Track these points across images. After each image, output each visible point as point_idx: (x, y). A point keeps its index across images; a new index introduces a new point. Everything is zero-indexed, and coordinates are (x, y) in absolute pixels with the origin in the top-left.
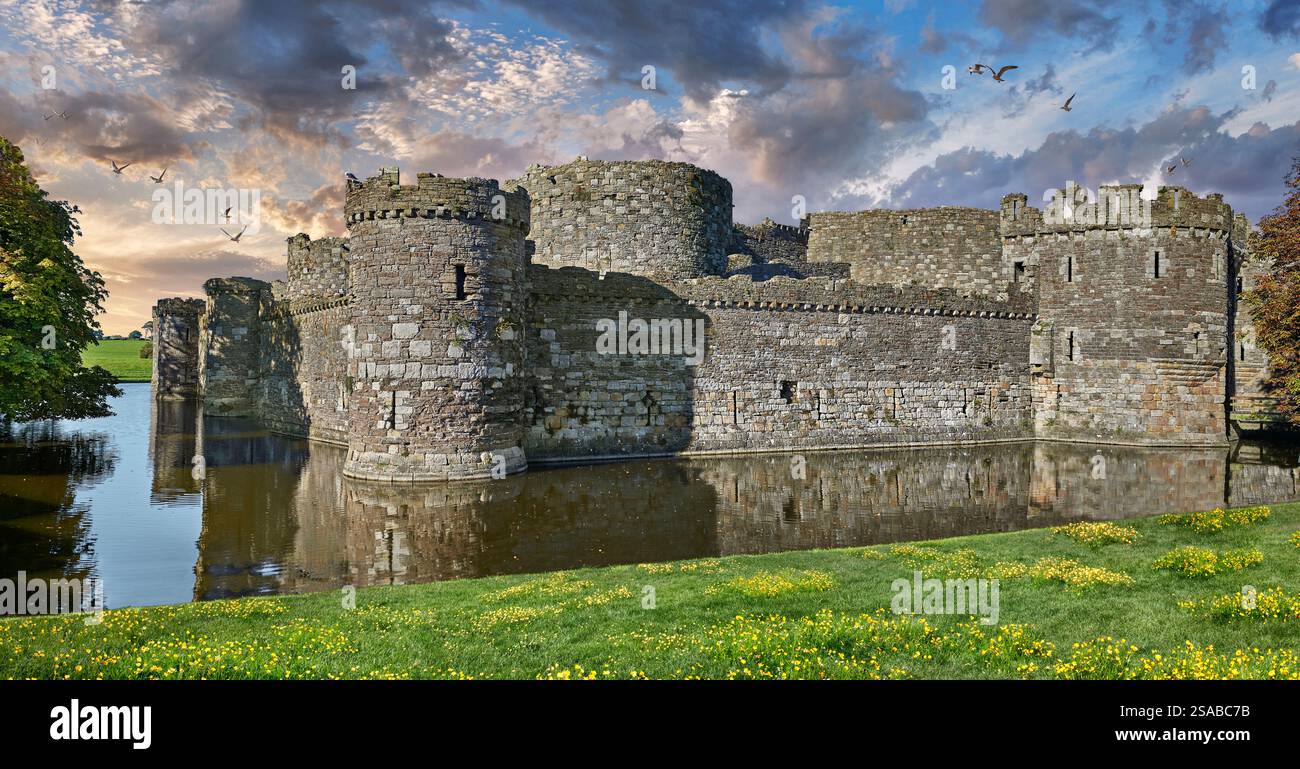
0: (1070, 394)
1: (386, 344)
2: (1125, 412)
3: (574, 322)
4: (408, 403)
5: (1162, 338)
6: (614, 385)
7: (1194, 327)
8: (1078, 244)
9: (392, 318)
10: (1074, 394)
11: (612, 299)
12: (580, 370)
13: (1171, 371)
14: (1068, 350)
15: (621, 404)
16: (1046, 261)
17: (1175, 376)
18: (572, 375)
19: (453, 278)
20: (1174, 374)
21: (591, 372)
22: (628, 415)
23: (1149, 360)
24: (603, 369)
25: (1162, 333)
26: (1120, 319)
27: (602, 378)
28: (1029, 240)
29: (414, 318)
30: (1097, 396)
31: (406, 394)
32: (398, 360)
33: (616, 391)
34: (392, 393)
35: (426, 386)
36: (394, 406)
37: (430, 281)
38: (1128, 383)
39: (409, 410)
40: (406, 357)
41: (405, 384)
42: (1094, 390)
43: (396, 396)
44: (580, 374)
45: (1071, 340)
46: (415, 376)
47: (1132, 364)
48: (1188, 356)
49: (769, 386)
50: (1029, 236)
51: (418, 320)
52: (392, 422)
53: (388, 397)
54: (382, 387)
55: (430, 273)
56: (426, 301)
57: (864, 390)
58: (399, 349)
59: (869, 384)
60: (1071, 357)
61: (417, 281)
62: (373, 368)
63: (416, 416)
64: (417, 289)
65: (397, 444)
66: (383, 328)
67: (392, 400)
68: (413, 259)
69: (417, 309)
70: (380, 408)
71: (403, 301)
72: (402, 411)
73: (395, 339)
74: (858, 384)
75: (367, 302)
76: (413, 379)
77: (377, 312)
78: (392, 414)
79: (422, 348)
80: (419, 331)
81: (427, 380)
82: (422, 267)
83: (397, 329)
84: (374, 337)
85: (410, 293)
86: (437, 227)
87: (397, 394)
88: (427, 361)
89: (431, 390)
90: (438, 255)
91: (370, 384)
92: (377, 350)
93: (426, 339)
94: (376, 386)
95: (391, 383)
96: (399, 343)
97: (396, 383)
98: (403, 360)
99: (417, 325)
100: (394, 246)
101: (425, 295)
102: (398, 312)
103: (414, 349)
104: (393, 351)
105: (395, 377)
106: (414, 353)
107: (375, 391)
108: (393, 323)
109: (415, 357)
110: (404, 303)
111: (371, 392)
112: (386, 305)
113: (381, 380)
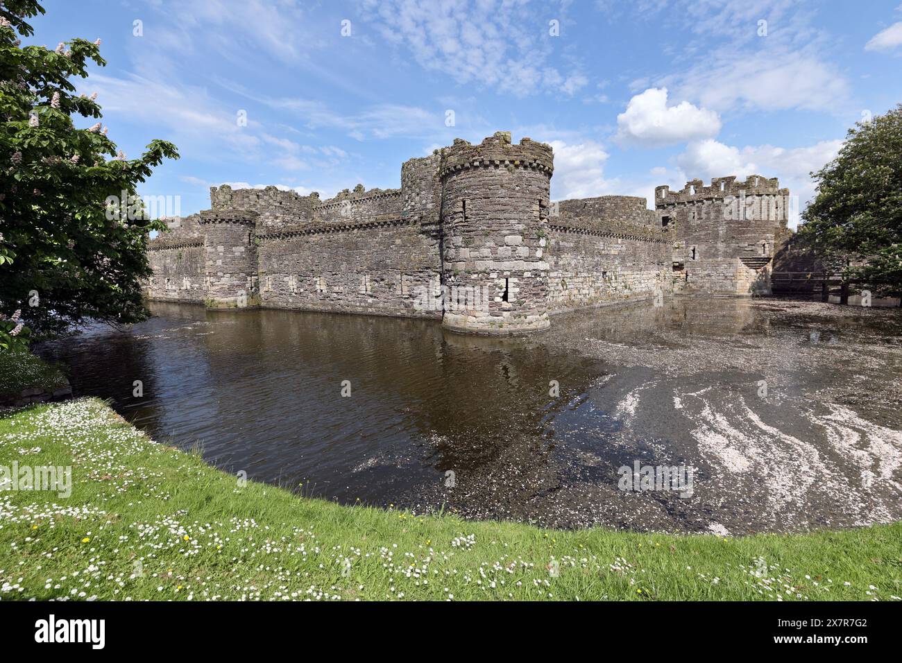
0: (693, 274)
1: (500, 248)
2: (724, 281)
4: (518, 285)
5: (746, 247)
7: (763, 242)
8: (698, 207)
9: (505, 232)
10: (695, 275)
14: (692, 255)
16: (681, 215)
17: (750, 265)
23: (738, 258)
25: (746, 245)
26: (722, 240)
28: (671, 206)
29: (520, 232)
30: (709, 275)
31: (516, 280)
32: (509, 258)
34: (506, 280)
35: (527, 274)
36: (507, 287)
37: (527, 209)
38: (726, 269)
39: (517, 290)
40: (515, 257)
41: (514, 274)
42: (706, 272)
45: (694, 251)
46: (520, 269)
47: (729, 260)
48: (760, 255)
49: (599, 274)
50: (671, 204)
51: (522, 234)
52: (505, 298)
53: (503, 282)
54: (498, 276)
55: (528, 204)
56: (526, 222)
57: (623, 275)
58: (510, 252)
59: (626, 273)
60: (694, 258)
61: (520, 209)
62: (491, 264)
63: (520, 293)
64: (521, 214)
65: (509, 311)
66: (499, 238)
67: (505, 284)
68: (519, 195)
69: (521, 227)
70: (497, 289)
71: (512, 222)
72: (513, 291)
73: (507, 246)
74: (622, 273)
75: (484, 221)
76: (519, 271)
77: (493, 228)
78: (506, 293)
79: (523, 251)
80: (523, 240)
81: (527, 271)
82: (524, 199)
83: (508, 239)
84: (492, 244)
85: (517, 216)
86: (532, 175)
87: (509, 280)
88: (526, 260)
89: (529, 278)
90: (532, 192)
91: (489, 274)
92: (494, 252)
93: (526, 246)
94: (493, 275)
95: (505, 273)
96: (510, 248)
97: (509, 273)
98: (513, 259)
99: (521, 237)
100: (505, 185)
101: (525, 218)
102: (509, 228)
103: (519, 252)
104: (506, 253)
105: (508, 269)
106: (519, 255)
107: (494, 279)
108: (505, 235)
109: (520, 257)
110: (514, 223)
111: (489, 279)
112: (501, 223)
113: (497, 271)
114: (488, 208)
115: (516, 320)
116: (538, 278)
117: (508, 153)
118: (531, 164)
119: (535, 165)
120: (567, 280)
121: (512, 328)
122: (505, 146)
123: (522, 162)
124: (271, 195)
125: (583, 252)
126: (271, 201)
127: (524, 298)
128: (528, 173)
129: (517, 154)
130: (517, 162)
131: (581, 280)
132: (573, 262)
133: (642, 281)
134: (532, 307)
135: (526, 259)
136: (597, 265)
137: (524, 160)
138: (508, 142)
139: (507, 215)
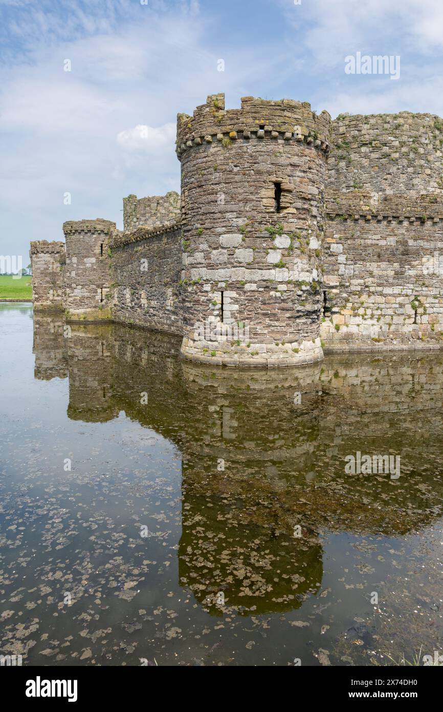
1: (214, 252)
3: (358, 237)
4: (236, 301)
6: (387, 290)
9: (219, 230)
11: (390, 219)
12: (362, 278)
15: (394, 306)
18: (355, 281)
19: (272, 193)
21: (369, 280)
22: (399, 315)
24: (380, 277)
27: (379, 285)
29: (239, 229)
31: (234, 294)
32: (225, 265)
33: (390, 295)
34: (220, 293)
35: (249, 288)
36: (222, 304)
37: (252, 197)
39: (236, 307)
40: (232, 263)
41: (231, 286)
43: (224, 296)
44: (362, 281)
46: (240, 279)
51: (241, 231)
52: (221, 317)
53: (217, 297)
54: (212, 288)
55: (252, 189)
56: (249, 214)
58: (226, 256)
61: (240, 197)
62: (204, 273)
63: (240, 312)
64: (241, 204)
66: (212, 239)
67: (221, 299)
68: (237, 178)
69: (241, 222)
70: (210, 305)
71: (228, 215)
72: (230, 308)
73: (223, 248)
75: (198, 217)
76: (238, 282)
77: (207, 225)
78: (222, 309)
79: (246, 255)
80: (243, 240)
81: (250, 282)
82: (246, 184)
83: (224, 239)
84: (204, 246)
85: (235, 208)
86: (259, 148)
87: (225, 294)
89: (253, 291)
90: (259, 173)
91: (202, 285)
92: (207, 257)
93: (249, 247)
94: (207, 287)
95: (220, 285)
96: (226, 251)
97: (223, 285)
98: (229, 266)
99: (241, 236)
100: (220, 167)
101: (248, 209)
102: (225, 225)
103: (239, 256)
104: (221, 258)
105: (223, 280)
106: (239, 260)
107: (207, 292)
108: (220, 234)
109: (240, 263)
110: (230, 216)
111: (202, 292)
112: (214, 219)
113: (211, 282)
114: (200, 200)
115: (233, 348)
116: (271, 293)
117: (219, 123)
118: (255, 133)
119: (261, 132)
121: (227, 359)
122: (216, 114)
123: (240, 132)
124: (172, 201)
126: (171, 208)
127: (247, 318)
128: (250, 147)
129: (233, 122)
130: (234, 134)
134: (260, 332)
135: (249, 266)
137: (241, 128)
138: (219, 108)
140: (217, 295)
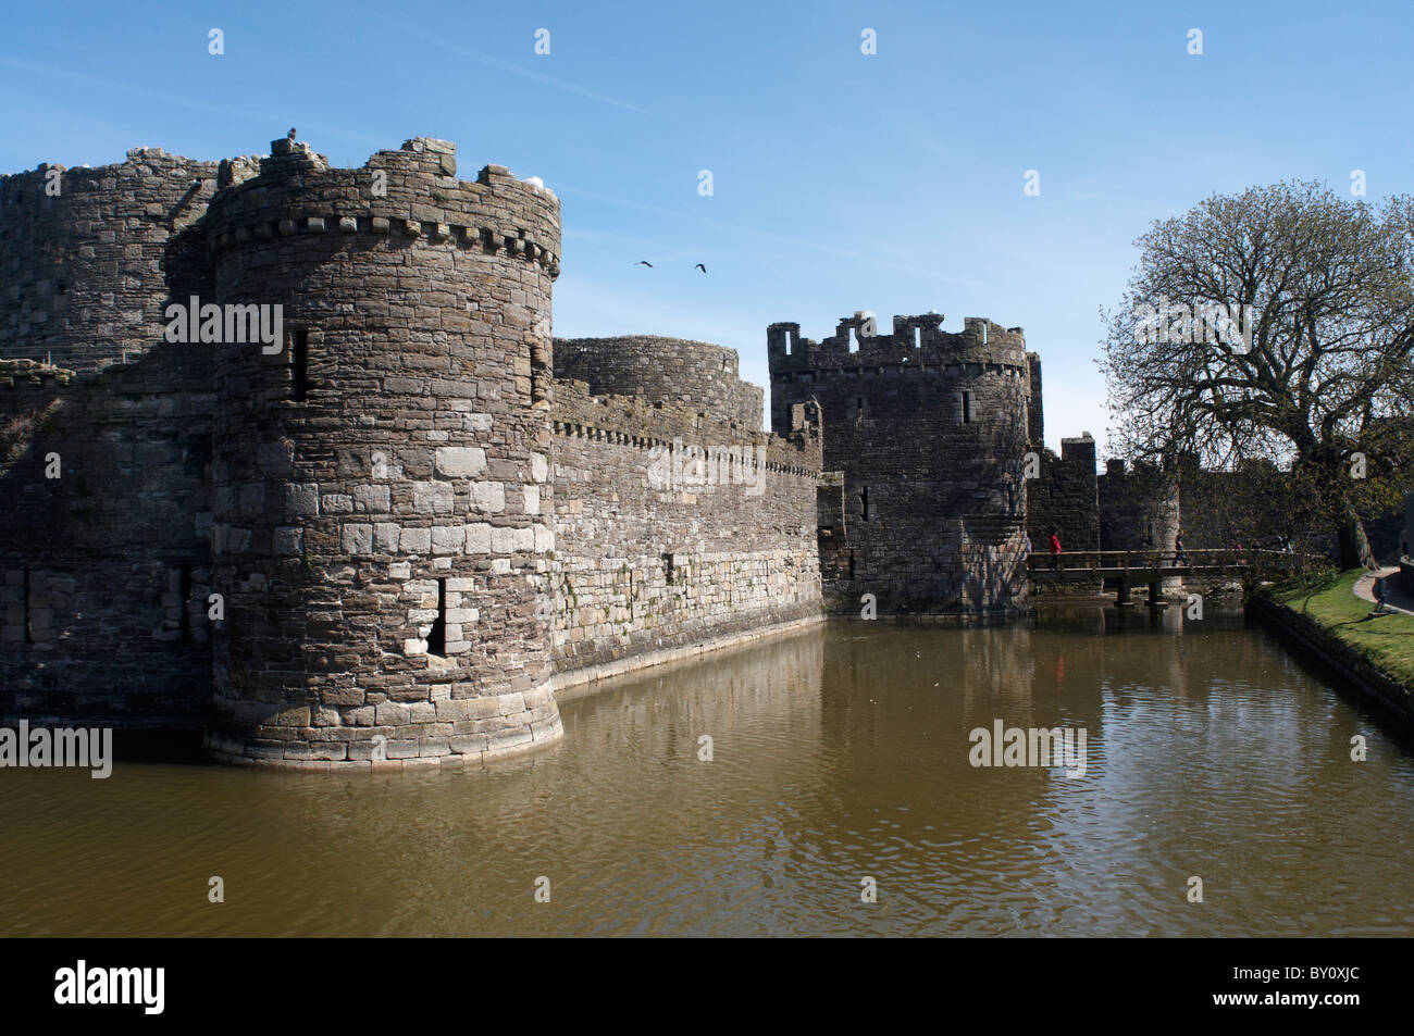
0: (867, 560)
1: (419, 485)
4: (471, 599)
5: (976, 490)
8: (869, 383)
9: (434, 435)
10: (872, 560)
13: (983, 528)
14: (862, 508)
16: (830, 403)
17: (985, 534)
19: (528, 368)
20: (984, 531)
23: (960, 517)
26: (926, 471)
28: (807, 378)
29: (478, 438)
30: (901, 561)
31: (467, 584)
32: (447, 517)
34: (437, 584)
35: (500, 567)
36: (442, 608)
37: (499, 370)
38: (935, 543)
39: (473, 615)
40: (466, 514)
41: (463, 566)
42: (895, 554)
43: (448, 588)
45: (864, 497)
46: (482, 549)
47: (940, 521)
50: (805, 373)
51: (484, 442)
52: (437, 643)
53: (427, 591)
54: (414, 572)
55: (500, 354)
56: (495, 407)
57: (712, 564)
58: (451, 498)
59: (716, 557)
60: (865, 517)
61: (480, 369)
62: (390, 535)
63: (481, 625)
64: (481, 383)
65: (448, 681)
66: (415, 455)
67: (437, 596)
68: (474, 326)
69: (481, 422)
70: (411, 613)
71: (458, 405)
72: (459, 619)
73: (441, 478)
74: (710, 557)
75: (368, 400)
76: (478, 555)
77: (396, 422)
78: (439, 625)
79: (490, 496)
80: (487, 463)
81: (500, 557)
82: (490, 341)
83: (445, 458)
84: (394, 472)
85: (469, 389)
86: (510, 272)
87: (451, 584)
88: (498, 520)
89: (504, 576)
90: (510, 322)
91: (383, 565)
92: (400, 498)
93: (497, 479)
94: (400, 570)
95: (437, 563)
96: (447, 485)
97: (447, 563)
98: (458, 519)
99: (483, 453)
100: (436, 295)
101: (493, 395)
102: (448, 425)
103: (478, 498)
104: (439, 501)
105: (445, 551)
106: (479, 505)
107: (400, 581)
108: (435, 446)
109: (480, 512)
110: (461, 408)
111: (385, 582)
112: (422, 409)
113: (412, 557)
114: (378, 361)
116: (529, 578)
117: (445, 202)
120: (577, 582)
123: (485, 232)
125: (615, 498)
127: (492, 638)
128: (499, 267)
129: (472, 208)
130: (472, 232)
131: (609, 579)
132: (590, 528)
133: (755, 580)
136: (648, 536)
138: (446, 172)
139: (440, 385)
140: (429, 588)
